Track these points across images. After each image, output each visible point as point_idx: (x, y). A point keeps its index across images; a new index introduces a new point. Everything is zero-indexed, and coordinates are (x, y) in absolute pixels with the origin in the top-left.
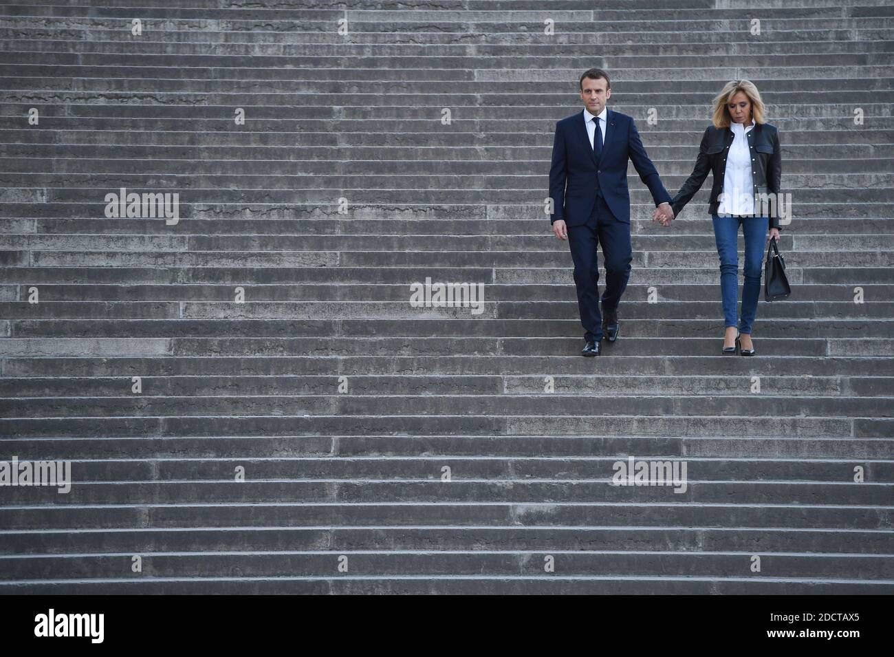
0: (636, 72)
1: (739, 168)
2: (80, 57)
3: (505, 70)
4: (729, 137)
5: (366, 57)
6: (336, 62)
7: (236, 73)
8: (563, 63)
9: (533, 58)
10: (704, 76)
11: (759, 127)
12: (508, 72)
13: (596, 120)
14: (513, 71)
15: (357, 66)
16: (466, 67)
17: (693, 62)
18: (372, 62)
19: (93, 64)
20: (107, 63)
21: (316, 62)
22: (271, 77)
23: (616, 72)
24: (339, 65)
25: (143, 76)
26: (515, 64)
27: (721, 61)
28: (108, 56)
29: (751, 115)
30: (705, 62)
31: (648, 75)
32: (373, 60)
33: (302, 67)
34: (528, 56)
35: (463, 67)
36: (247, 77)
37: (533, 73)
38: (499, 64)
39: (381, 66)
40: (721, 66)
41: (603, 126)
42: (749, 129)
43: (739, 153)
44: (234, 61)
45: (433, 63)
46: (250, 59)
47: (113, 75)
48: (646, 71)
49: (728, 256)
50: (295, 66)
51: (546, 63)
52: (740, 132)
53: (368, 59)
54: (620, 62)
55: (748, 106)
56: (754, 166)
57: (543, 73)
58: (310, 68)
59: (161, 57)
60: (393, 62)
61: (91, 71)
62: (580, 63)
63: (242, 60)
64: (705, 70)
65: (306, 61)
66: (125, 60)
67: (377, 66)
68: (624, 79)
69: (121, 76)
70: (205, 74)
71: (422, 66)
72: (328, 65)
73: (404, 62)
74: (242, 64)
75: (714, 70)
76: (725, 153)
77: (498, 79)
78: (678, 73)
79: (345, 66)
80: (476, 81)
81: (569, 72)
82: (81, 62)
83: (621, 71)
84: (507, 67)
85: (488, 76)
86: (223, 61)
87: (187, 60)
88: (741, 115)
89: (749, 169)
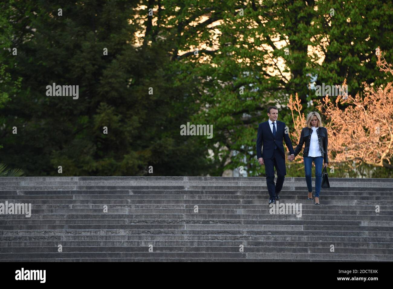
0: (324, 255)
1: (314, 141)
3: (261, 253)
4: (311, 131)
5: (194, 246)
6: (180, 249)
7: (133, 255)
8: (289, 250)
9: (274, 248)
10: (357, 258)
11: (320, 128)
12: (262, 254)
13: (273, 123)
14: (265, 254)
15: (190, 251)
17: (352, 251)
18: (197, 249)
20: (73, 251)
21: (171, 249)
22: (149, 257)
23: (314, 255)
24: (182, 250)
25: (89, 257)
26: (265, 250)
27: (365, 251)
28: (73, 248)
29: (318, 124)
30: (357, 251)
31: (330, 257)
32: (198, 248)
33: (164, 252)
34: (272, 247)
36: (138, 256)
37: (274, 255)
38: (258, 250)
40: (365, 253)
42: (317, 128)
43: (314, 137)
44: (132, 249)
45: (226, 249)
46: (140, 248)
47: (75, 257)
48: (329, 255)
50: (161, 251)
51: (281, 250)
52: (315, 129)
53: (196, 247)
54: (316, 250)
55: (317, 121)
56: (319, 140)
57: (279, 255)
58: (168, 252)
59: (97, 248)
60: (207, 249)
61: (64, 255)
62: (297, 250)
63: (136, 249)
64: (357, 255)
65: (166, 249)
66: (80, 249)
67: (200, 251)
68: (318, 258)
69: (78, 257)
70: (118, 255)
71: (221, 251)
72: (176, 251)
73: (212, 249)
74: (136, 251)
75: (362, 255)
76: (310, 136)
77: (258, 257)
78: (344, 256)
79: (185, 251)
80: (247, 258)
81: (292, 254)
83: (317, 255)
84: (262, 252)
85: (253, 256)
86: (127, 249)
87: (110, 249)
88: (315, 124)
89: (318, 142)
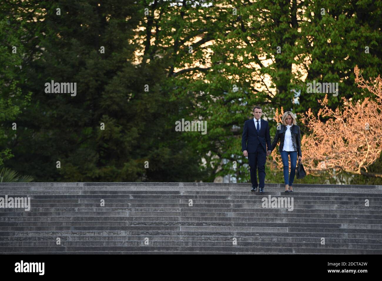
1: (288, 138)
2: (66, 248)
3: (249, 253)
4: (285, 128)
8: (275, 250)
9: (262, 248)
11: (294, 126)
13: (258, 121)
15: (185, 250)
16: (233, 251)
17: (332, 251)
19: (72, 251)
20: (78, 250)
21: (167, 249)
24: (177, 250)
26: (254, 250)
27: (345, 251)
28: (78, 247)
29: (292, 122)
30: (338, 251)
32: (192, 248)
33: (161, 251)
34: (259, 247)
35: (231, 251)
38: (247, 250)
39: (195, 251)
41: (260, 123)
42: (291, 126)
43: (288, 133)
44: (132, 249)
45: (218, 249)
46: (139, 248)
49: (286, 164)
50: (159, 250)
51: (268, 250)
52: (289, 127)
53: (190, 247)
54: (300, 250)
55: (291, 119)
56: (292, 137)
58: (165, 251)
59: (100, 247)
60: (201, 249)
62: (282, 250)
63: (135, 248)
65: (163, 248)
66: (85, 249)
71: (213, 251)
72: (173, 250)
73: (205, 249)
76: (284, 133)
79: (180, 251)
82: (66, 250)
84: (251, 252)
86: (128, 249)
87: (112, 248)
88: (289, 122)
89: (291, 138)
